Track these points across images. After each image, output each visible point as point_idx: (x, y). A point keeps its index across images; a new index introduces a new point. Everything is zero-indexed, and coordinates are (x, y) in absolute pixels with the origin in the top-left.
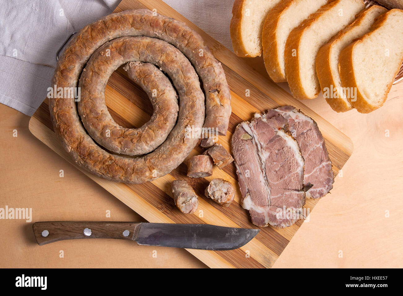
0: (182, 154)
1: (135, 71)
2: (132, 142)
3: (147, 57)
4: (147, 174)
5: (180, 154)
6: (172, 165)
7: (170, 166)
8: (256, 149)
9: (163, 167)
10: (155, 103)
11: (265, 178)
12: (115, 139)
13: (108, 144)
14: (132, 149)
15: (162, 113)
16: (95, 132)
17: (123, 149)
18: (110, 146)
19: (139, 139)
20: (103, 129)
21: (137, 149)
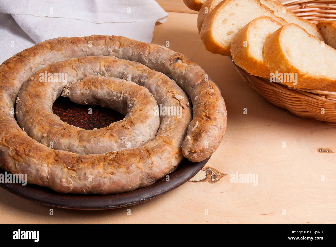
2: (126, 128)
3: (85, 69)
12: (102, 134)
13: (97, 145)
14: (130, 136)
15: (137, 95)
16: (70, 144)
17: (120, 141)
18: (101, 147)
19: (131, 123)
20: (79, 134)
21: (136, 134)
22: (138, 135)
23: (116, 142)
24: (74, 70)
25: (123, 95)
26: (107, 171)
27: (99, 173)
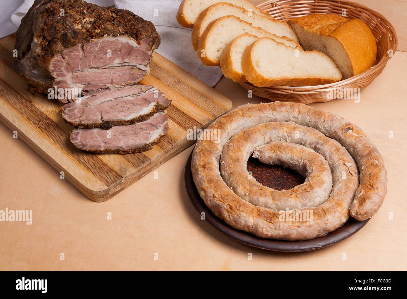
1: (266, 149)
2: (307, 191)
3: (271, 135)
10: (302, 161)
12: (289, 196)
13: (286, 204)
14: (311, 198)
15: (315, 162)
16: (266, 201)
17: (303, 201)
18: (289, 205)
19: (311, 187)
20: (272, 195)
21: (314, 196)
22: (316, 197)
23: (300, 202)
24: (262, 136)
25: (303, 161)
26: (295, 225)
27: (289, 226)
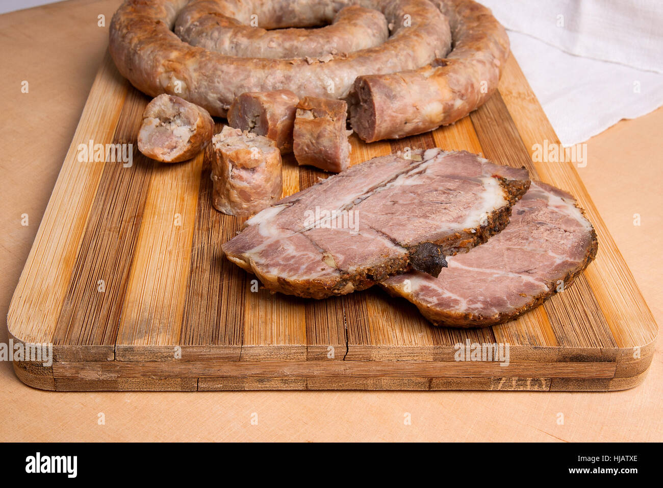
0: (263, 74)
4: (174, 55)
5: (262, 71)
6: (227, 73)
7: (222, 72)
8: (405, 170)
9: (210, 65)
11: (359, 201)
